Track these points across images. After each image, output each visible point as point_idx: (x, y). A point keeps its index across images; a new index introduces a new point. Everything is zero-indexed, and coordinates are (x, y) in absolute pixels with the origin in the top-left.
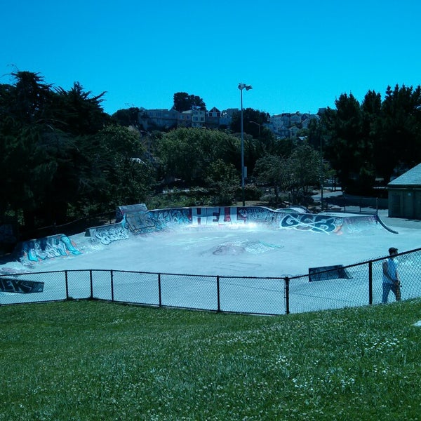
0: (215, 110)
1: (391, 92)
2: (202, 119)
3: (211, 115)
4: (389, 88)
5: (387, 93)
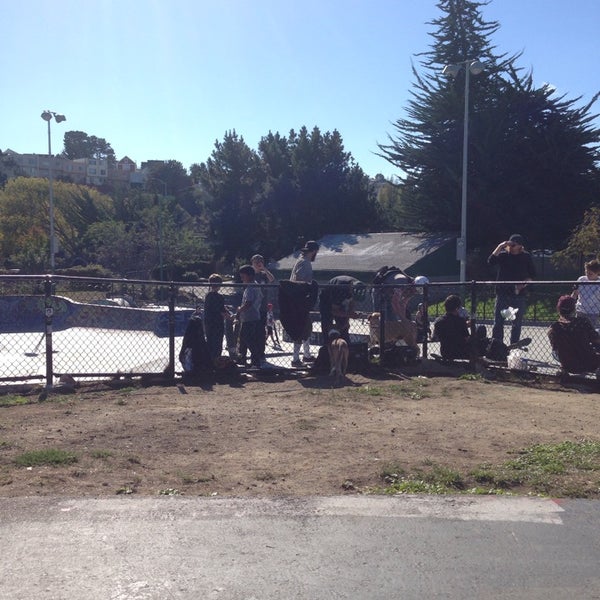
0: (126, 160)
2: (103, 172)
3: (120, 167)
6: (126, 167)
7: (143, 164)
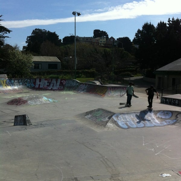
0: (112, 38)
1: (170, 21)
2: (104, 42)
3: (110, 40)
4: (169, 19)
5: (168, 21)
6: (112, 40)
7: (117, 39)
